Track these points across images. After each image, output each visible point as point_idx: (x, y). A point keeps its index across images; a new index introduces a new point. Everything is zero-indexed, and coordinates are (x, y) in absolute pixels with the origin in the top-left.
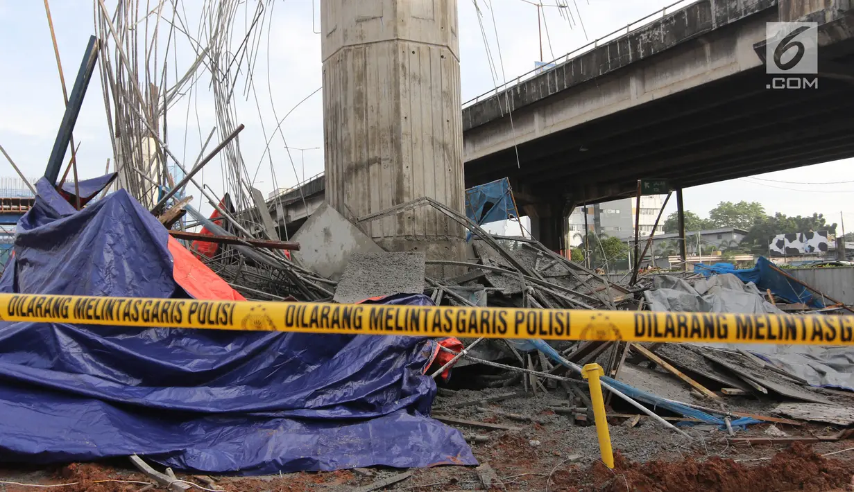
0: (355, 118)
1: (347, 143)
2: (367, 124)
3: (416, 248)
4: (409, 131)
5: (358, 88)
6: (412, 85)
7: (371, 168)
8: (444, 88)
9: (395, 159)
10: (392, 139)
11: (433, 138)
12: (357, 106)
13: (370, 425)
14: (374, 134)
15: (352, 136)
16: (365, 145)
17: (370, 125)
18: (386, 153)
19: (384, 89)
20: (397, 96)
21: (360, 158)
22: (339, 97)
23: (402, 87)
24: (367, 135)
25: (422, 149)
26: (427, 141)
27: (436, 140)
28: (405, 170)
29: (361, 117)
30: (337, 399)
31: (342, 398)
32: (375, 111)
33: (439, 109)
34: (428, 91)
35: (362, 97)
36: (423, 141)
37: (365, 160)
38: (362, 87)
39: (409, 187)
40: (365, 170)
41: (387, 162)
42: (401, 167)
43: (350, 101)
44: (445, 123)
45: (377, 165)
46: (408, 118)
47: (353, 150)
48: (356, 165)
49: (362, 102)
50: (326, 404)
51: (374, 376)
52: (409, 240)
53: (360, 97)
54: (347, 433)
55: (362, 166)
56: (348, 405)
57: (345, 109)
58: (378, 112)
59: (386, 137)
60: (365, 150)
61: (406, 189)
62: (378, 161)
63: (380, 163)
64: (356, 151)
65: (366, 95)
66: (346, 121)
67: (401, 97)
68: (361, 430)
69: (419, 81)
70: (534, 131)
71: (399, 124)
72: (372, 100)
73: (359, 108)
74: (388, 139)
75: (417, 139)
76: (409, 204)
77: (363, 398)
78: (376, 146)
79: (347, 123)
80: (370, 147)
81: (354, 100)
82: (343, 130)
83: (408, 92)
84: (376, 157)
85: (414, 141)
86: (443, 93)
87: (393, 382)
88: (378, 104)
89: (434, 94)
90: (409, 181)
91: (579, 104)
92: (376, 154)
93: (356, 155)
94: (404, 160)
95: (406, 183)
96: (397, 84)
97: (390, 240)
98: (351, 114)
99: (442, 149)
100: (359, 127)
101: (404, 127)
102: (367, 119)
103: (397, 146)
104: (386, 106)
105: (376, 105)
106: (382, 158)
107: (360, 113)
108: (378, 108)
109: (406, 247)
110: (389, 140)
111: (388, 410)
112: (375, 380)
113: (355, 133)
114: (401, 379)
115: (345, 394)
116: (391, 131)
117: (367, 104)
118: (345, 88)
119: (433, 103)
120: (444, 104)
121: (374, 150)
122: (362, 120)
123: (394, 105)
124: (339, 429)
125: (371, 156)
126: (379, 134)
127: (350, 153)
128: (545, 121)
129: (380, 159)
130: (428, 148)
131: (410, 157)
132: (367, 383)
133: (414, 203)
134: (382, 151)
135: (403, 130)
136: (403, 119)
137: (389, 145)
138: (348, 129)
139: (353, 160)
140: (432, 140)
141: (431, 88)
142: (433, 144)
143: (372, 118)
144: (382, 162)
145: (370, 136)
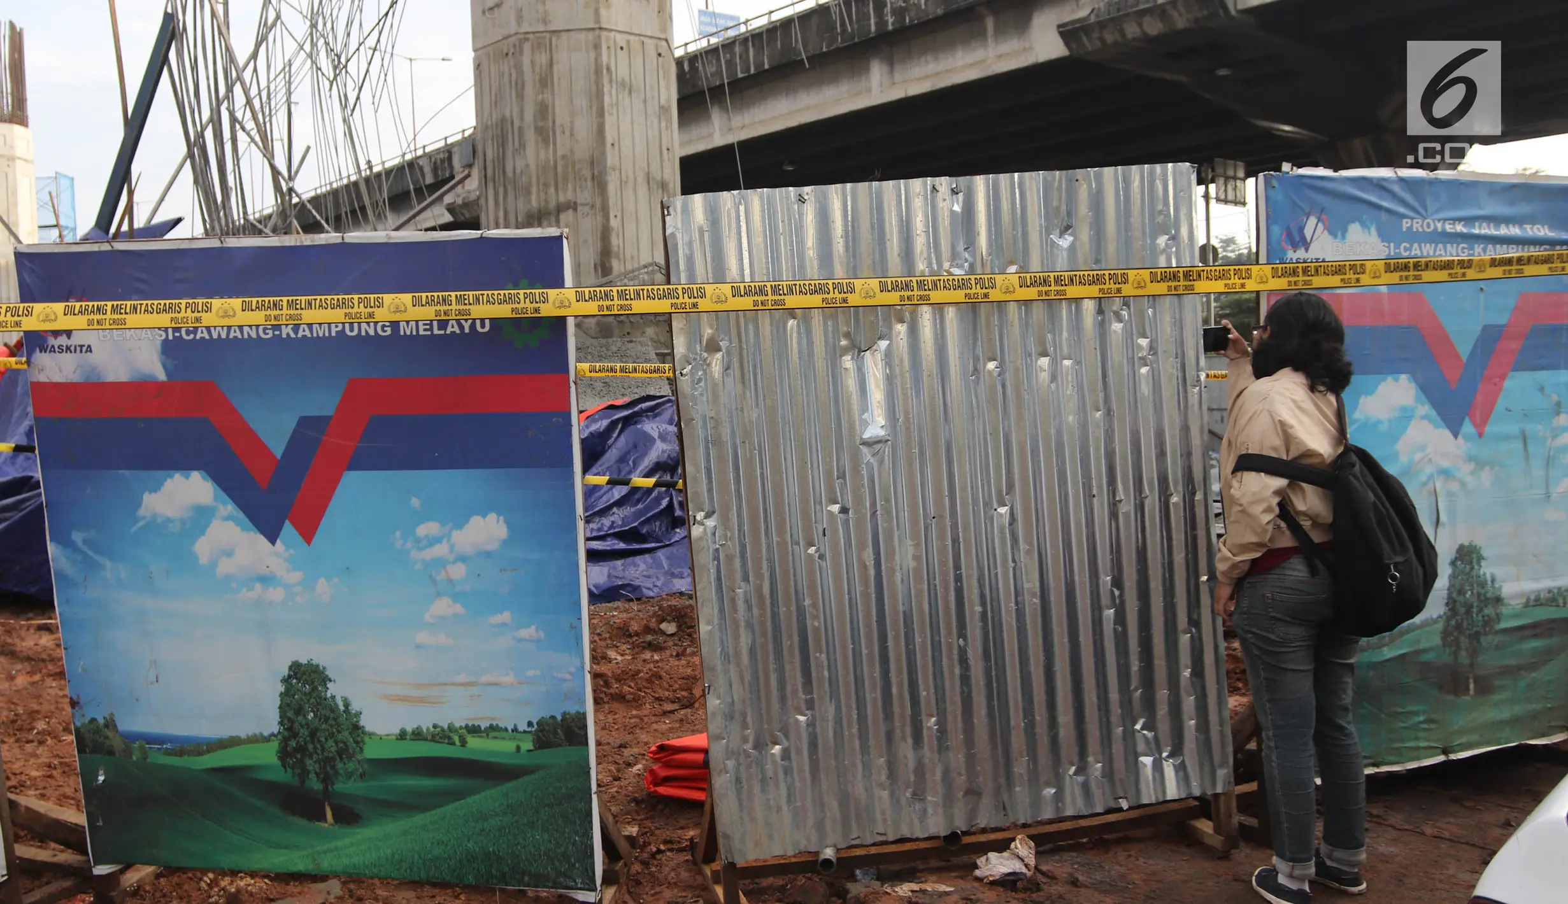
0: (537, 141)
1: (524, 179)
2: (555, 151)
3: (628, 333)
4: (617, 164)
5: (540, 97)
6: (620, 97)
7: (563, 216)
8: (663, 102)
9: (598, 205)
10: (593, 174)
11: (648, 174)
12: (540, 124)
13: (660, 554)
14: (565, 167)
15: (533, 167)
16: (552, 183)
17: (560, 153)
18: (585, 196)
19: (581, 102)
20: (601, 113)
21: (546, 200)
22: (510, 109)
23: (607, 99)
24: (555, 167)
25: (635, 189)
26: (641, 178)
27: (653, 178)
28: (614, 223)
29: (546, 141)
30: (606, 529)
31: (611, 527)
32: (568, 132)
33: (656, 132)
34: (642, 105)
35: (547, 111)
36: (635, 179)
37: (552, 205)
38: (547, 96)
39: (619, 246)
40: (553, 219)
41: (587, 209)
42: (606, 217)
43: (529, 116)
44: (665, 152)
45: (570, 211)
46: (616, 145)
47: (534, 190)
48: (540, 211)
49: (548, 119)
50: (595, 534)
51: (638, 501)
52: (620, 322)
53: (543, 110)
54: (635, 565)
55: (548, 213)
56: (620, 536)
57: (520, 129)
58: (572, 135)
59: (584, 172)
60: (552, 190)
61: (615, 249)
62: (573, 206)
63: (575, 209)
64: (539, 191)
65: (553, 108)
66: (522, 146)
67: (606, 114)
68: (650, 561)
69: (630, 93)
70: (711, 135)
71: (603, 153)
72: (561, 115)
73: (542, 128)
74: (587, 173)
75: (627, 177)
76: (633, 271)
77: (635, 527)
78: (570, 186)
79: (524, 149)
80: (560, 185)
81: (535, 116)
82: (517, 159)
83: (615, 108)
84: (570, 201)
85: (624, 178)
86: (661, 107)
87: (662, 507)
88: (572, 123)
89: (650, 111)
90: (618, 237)
91: (787, 95)
92: (570, 196)
93: (538, 195)
94: (611, 205)
95: (615, 241)
96: (600, 94)
97: (593, 321)
98: (530, 136)
99: (660, 191)
100: (542, 156)
101: (611, 159)
102: (555, 144)
103: (601, 186)
104: (584, 126)
105: (569, 124)
106: (579, 202)
107: (545, 134)
108: (572, 129)
109: (616, 332)
110: (589, 176)
111: (670, 540)
112: (640, 506)
113: (537, 166)
114: (671, 503)
115: (613, 522)
116: (592, 163)
117: (554, 122)
118: (520, 96)
119: (649, 123)
120: (663, 124)
121: (565, 189)
122: (547, 148)
123: (595, 127)
124: (623, 561)
125: (562, 199)
126: (573, 167)
127: (529, 193)
128: (729, 119)
129: (575, 203)
130: (642, 190)
131: (619, 202)
132: (633, 510)
133: (639, 269)
134: (578, 190)
135: (609, 163)
136: (609, 145)
137: (589, 183)
138: (525, 157)
139: (534, 203)
140: (648, 177)
141: (645, 101)
142: (649, 183)
143: (563, 144)
144: (579, 208)
145: (560, 170)
